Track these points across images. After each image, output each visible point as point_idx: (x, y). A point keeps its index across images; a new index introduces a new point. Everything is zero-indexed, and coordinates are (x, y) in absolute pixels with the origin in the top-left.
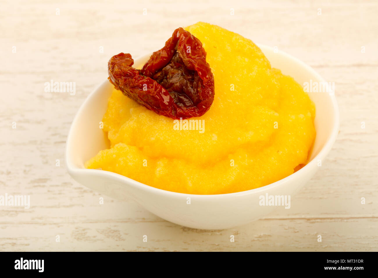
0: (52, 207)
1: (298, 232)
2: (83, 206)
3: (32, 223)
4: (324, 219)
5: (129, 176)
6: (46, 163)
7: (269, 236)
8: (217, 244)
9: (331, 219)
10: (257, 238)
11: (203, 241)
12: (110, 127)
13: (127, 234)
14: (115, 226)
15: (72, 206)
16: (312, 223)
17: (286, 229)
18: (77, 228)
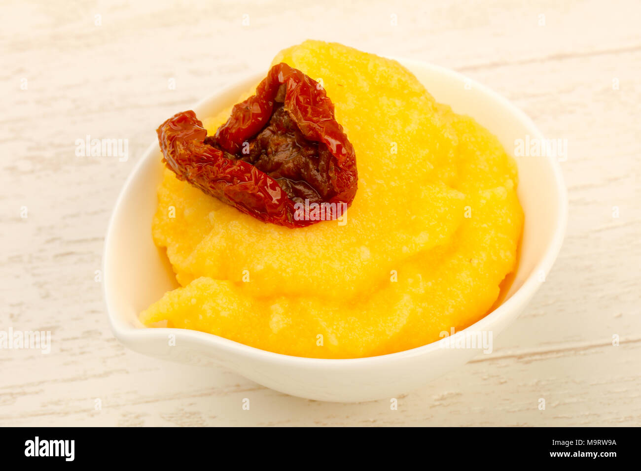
0: (73, 380)
1: (505, 382)
2: (127, 372)
3: (44, 414)
4: (546, 353)
5: (223, 335)
6: (47, 296)
7: (458, 394)
8: (372, 420)
9: (558, 351)
10: (438, 400)
11: (348, 417)
12: (169, 240)
13: (214, 417)
14: (191, 404)
15: (107, 374)
16: (527, 363)
17: (485, 379)
18: (124, 416)
